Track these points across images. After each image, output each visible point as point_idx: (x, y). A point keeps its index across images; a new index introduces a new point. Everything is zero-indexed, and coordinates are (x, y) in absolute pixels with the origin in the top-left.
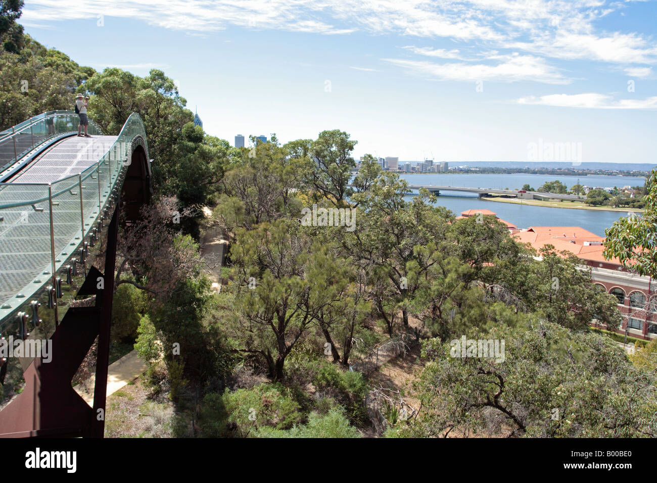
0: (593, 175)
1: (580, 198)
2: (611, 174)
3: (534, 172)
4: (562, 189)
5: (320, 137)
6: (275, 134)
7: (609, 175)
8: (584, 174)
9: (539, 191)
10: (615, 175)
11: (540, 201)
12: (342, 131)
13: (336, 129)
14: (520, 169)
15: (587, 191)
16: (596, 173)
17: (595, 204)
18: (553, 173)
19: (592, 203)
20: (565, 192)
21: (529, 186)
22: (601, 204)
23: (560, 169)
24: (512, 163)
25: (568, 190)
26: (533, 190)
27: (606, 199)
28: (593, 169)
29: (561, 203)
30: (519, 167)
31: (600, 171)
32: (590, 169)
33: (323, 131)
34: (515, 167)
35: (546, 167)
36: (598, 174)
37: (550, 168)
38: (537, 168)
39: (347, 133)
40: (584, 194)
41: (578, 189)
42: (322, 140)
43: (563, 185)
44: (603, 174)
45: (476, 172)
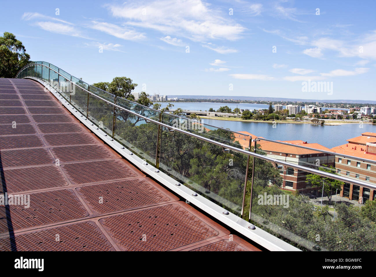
0: (242, 103)
1: (238, 115)
2: (251, 102)
3: (213, 102)
4: (229, 111)
5: (114, 81)
6: (81, 79)
7: (250, 103)
8: (237, 102)
9: (217, 111)
10: (253, 103)
11: (219, 117)
12: (127, 78)
14: (206, 100)
15: (242, 112)
16: (243, 102)
17: (246, 118)
18: (222, 102)
19: (245, 118)
21: (212, 109)
22: (249, 119)
23: (226, 100)
24: (201, 96)
25: (232, 111)
26: (214, 111)
27: (251, 115)
28: (242, 100)
29: (229, 118)
30: (205, 98)
31: (246, 101)
33: (116, 77)
34: (202, 98)
35: (219, 98)
36: (245, 103)
37: (221, 99)
38: (214, 99)
39: (131, 79)
40: (240, 113)
41: (237, 111)
42: (115, 83)
43: (230, 108)
44: (247, 102)
45: (182, 101)
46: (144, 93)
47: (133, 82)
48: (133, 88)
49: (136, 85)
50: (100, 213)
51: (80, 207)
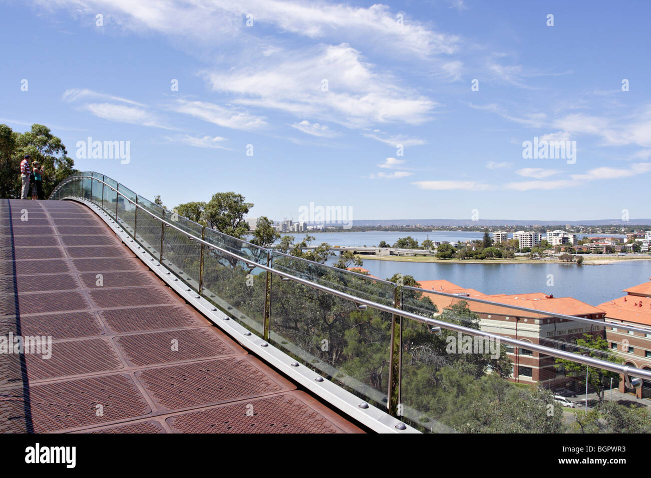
0: (437, 231)
1: (430, 252)
2: (451, 229)
3: (386, 230)
4: (414, 245)
5: (213, 200)
7: (450, 230)
8: (428, 230)
9: (394, 247)
10: (455, 230)
11: (397, 257)
12: (236, 193)
13: (231, 191)
14: (374, 227)
15: (436, 247)
16: (439, 229)
17: (444, 257)
18: (402, 229)
19: (441, 256)
20: (417, 248)
21: (385, 243)
22: (450, 257)
23: (408, 226)
25: (420, 245)
26: (389, 246)
27: (453, 252)
28: (436, 225)
29: (415, 257)
30: (371, 225)
31: (443, 227)
32: (434, 225)
33: (216, 193)
34: (367, 225)
35: (395, 224)
36: (441, 230)
37: (399, 225)
38: (388, 226)
39: (243, 195)
40: (433, 249)
41: (428, 244)
42: (215, 203)
43: (415, 241)
44: (445, 230)
45: (332, 231)
46: (265, 219)
47: (246, 201)
48: (246, 211)
49: (252, 205)
50: (169, 409)
51: (139, 400)
